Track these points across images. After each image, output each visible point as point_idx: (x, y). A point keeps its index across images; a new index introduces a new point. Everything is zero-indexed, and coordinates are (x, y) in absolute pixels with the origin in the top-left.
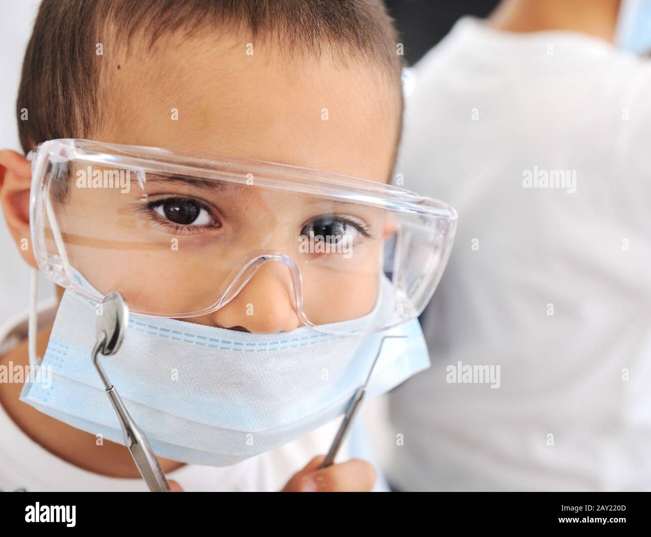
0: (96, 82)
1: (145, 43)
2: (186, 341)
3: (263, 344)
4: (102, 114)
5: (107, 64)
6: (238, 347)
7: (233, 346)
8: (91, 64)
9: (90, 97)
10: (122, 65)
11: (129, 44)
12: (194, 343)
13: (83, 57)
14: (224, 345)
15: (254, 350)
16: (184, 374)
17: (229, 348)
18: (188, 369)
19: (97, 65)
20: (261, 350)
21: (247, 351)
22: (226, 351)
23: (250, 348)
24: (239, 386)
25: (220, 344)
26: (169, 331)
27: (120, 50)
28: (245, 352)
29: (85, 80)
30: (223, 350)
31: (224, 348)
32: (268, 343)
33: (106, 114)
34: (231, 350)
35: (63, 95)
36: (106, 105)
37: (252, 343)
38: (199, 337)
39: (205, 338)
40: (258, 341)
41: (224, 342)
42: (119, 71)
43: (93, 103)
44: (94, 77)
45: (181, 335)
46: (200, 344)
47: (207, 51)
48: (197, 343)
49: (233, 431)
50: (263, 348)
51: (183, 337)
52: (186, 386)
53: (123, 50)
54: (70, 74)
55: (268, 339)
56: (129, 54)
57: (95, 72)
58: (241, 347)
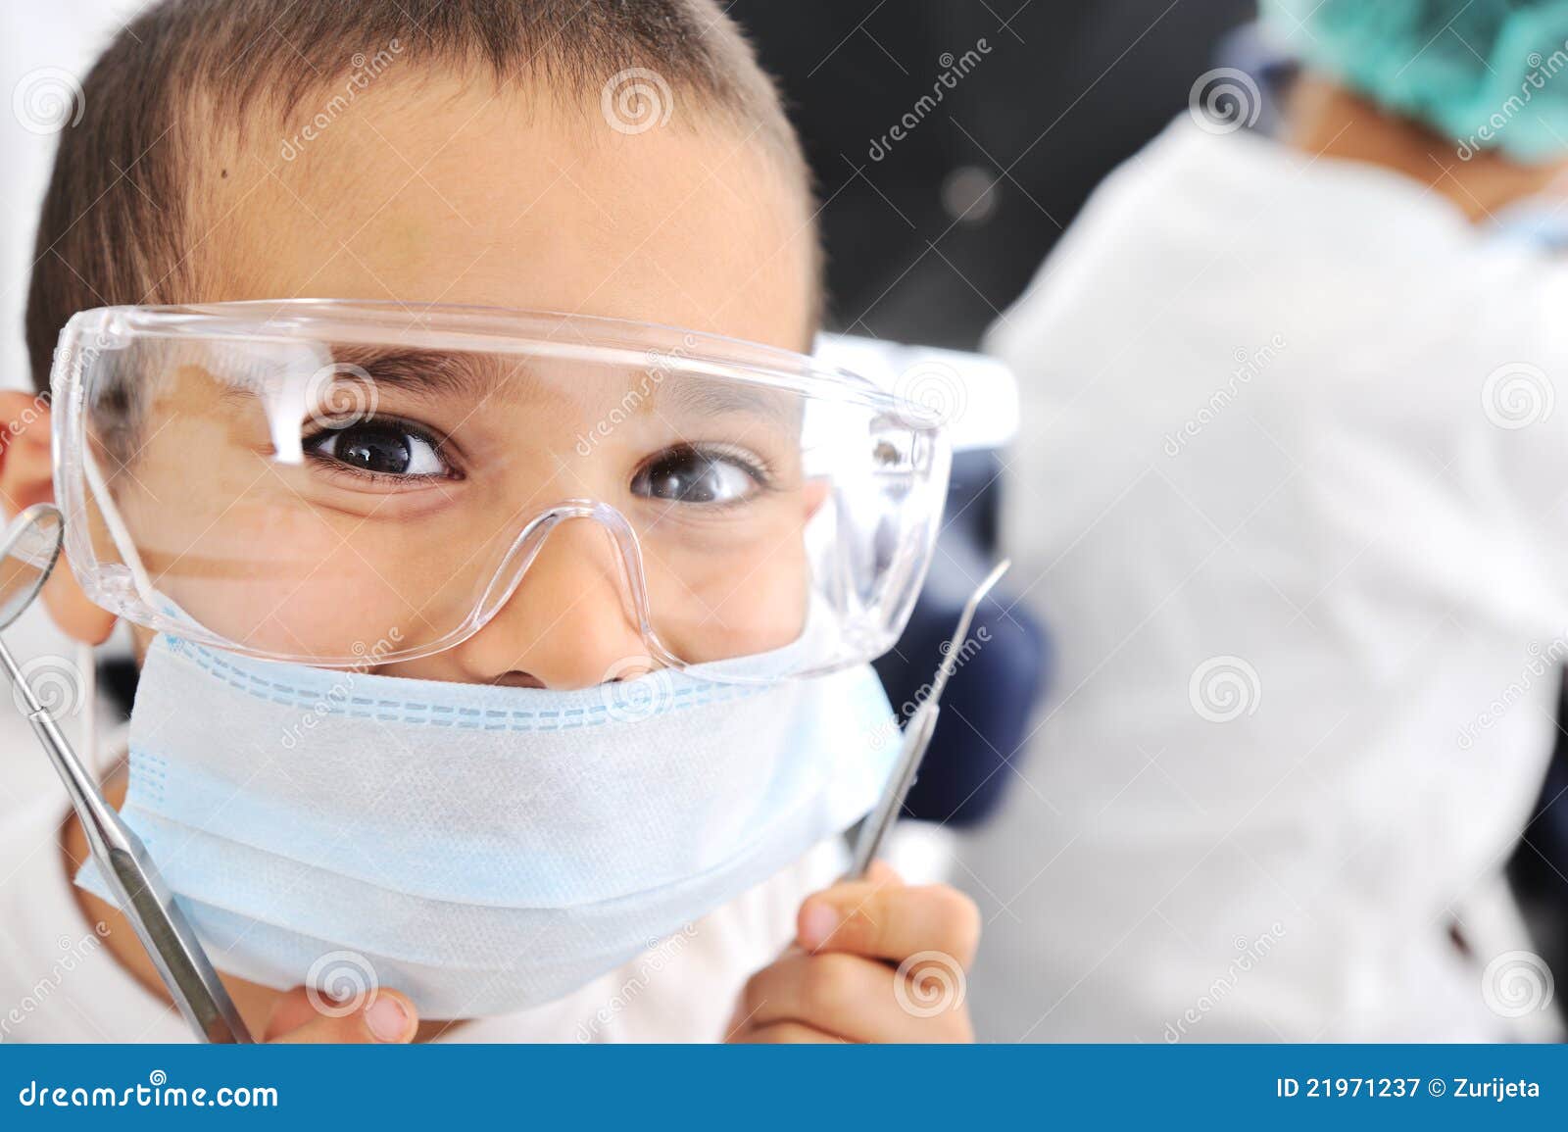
0: (181, 216)
1: (276, 114)
2: (409, 719)
3: (575, 712)
4: (198, 280)
5: (200, 174)
6: (522, 722)
7: (510, 720)
8: (167, 182)
9: (170, 249)
10: (229, 166)
11: (241, 123)
12: (428, 723)
13: (150, 173)
14: (494, 721)
15: (556, 727)
16: (409, 793)
17: (504, 726)
18: (420, 784)
19: (178, 183)
20: (572, 725)
21: (541, 728)
22: (498, 733)
23: (548, 721)
24: (531, 809)
25: (483, 720)
26: (370, 702)
27: (225, 137)
28: (537, 731)
29: (158, 217)
30: (490, 732)
31: (493, 728)
32: (586, 708)
33: (206, 278)
34: (509, 729)
35: (115, 259)
36: (205, 257)
37: (552, 710)
38: (436, 708)
39: (449, 710)
40: (563, 706)
41: (491, 714)
42: (225, 181)
43: (178, 259)
44: (175, 208)
45: (399, 708)
46: (440, 723)
47: (402, 109)
48: (434, 722)
49: (526, 912)
50: (575, 721)
51: (402, 712)
52: (417, 821)
53: (231, 136)
54: (125, 213)
55: (585, 700)
56: (242, 140)
57: (178, 197)
58: (530, 721)
